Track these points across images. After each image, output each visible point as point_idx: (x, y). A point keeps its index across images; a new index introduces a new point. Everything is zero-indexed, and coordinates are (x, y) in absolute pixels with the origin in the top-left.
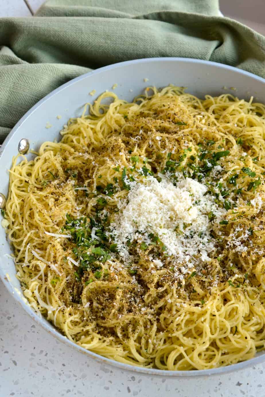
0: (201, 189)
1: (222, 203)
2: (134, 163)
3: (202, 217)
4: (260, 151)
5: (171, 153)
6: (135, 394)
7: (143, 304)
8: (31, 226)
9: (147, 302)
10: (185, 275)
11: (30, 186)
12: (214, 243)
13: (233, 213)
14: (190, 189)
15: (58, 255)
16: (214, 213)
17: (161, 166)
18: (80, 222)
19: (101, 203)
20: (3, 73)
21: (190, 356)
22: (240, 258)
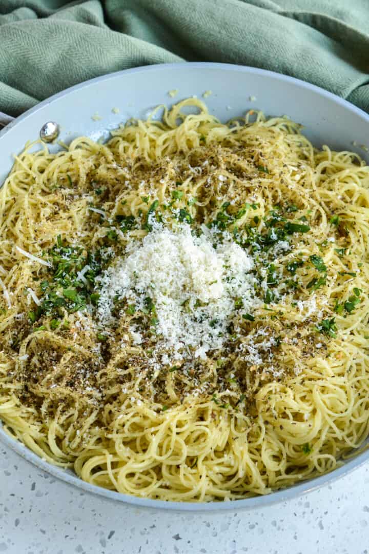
0: (244, 263)
1: (264, 292)
2: (174, 200)
3: (227, 301)
4: (358, 243)
5: (229, 204)
6: (38, 495)
7: (92, 383)
8: (10, 235)
9: (100, 381)
10: (163, 365)
11: (34, 185)
12: (226, 340)
13: (266, 309)
14: (228, 259)
15: (19, 282)
16: (244, 301)
17: (210, 217)
18: (73, 252)
19: (110, 237)
20: (61, 29)
21: (114, 471)
22: (247, 371)
